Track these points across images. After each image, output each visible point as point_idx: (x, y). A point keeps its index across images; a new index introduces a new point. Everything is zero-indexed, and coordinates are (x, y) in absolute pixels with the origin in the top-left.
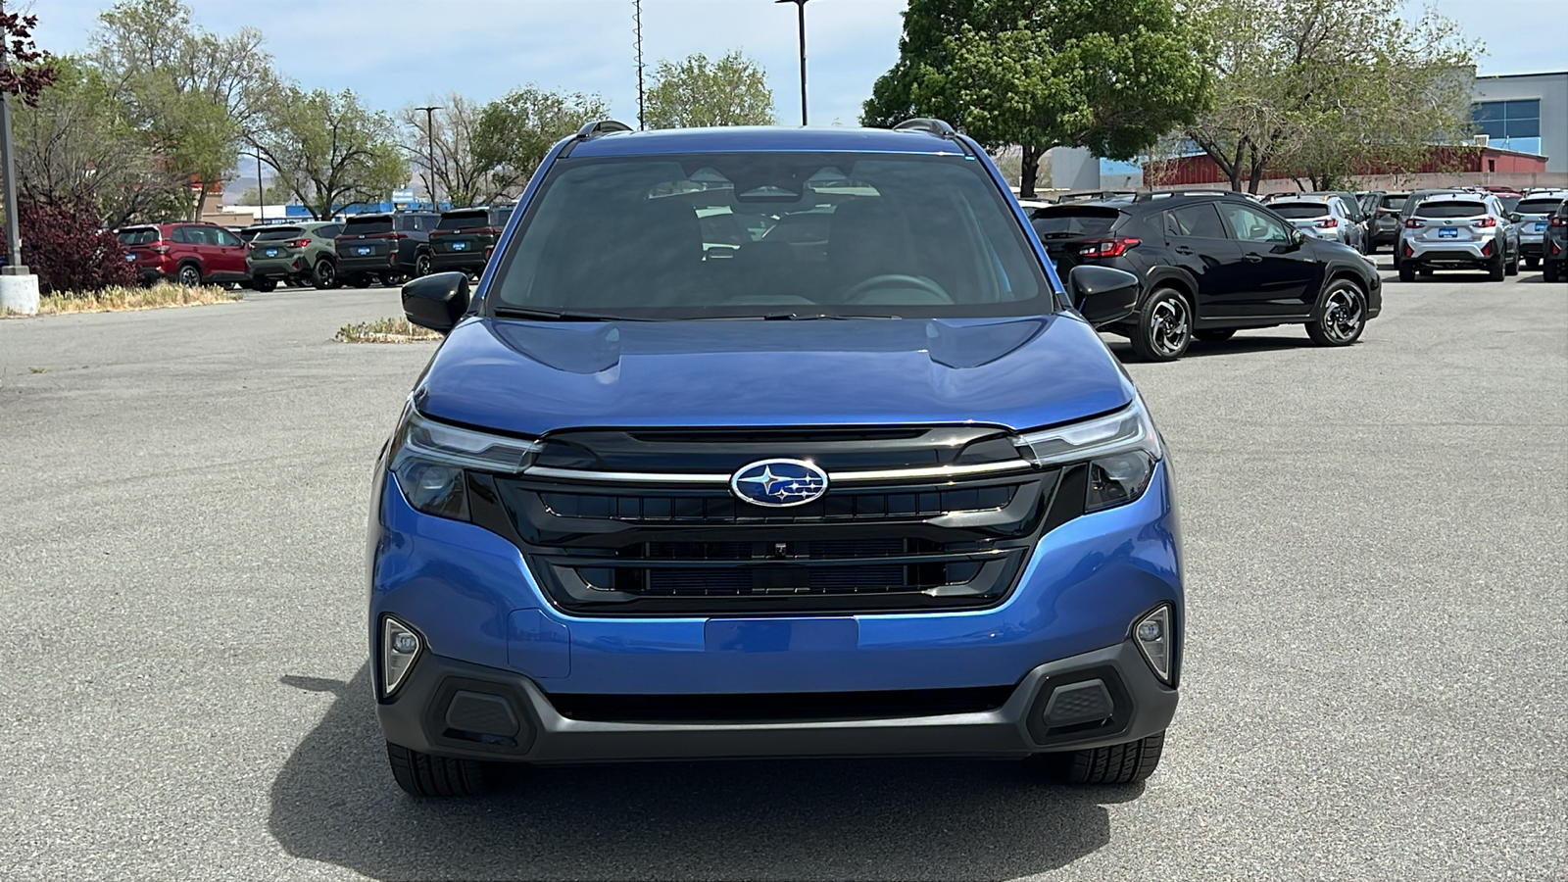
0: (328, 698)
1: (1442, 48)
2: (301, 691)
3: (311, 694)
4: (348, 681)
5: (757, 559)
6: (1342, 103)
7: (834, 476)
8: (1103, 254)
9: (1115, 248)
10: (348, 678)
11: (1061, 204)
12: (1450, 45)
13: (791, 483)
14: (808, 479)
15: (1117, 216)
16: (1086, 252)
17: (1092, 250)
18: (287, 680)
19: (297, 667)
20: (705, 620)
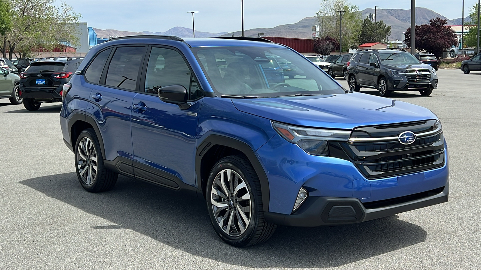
1: (68, 14)
5: (403, 160)
6: (40, 30)
7: (417, 135)
8: (62, 77)
9: (66, 75)
11: (39, 61)
12: (71, 13)
13: (409, 138)
14: (412, 136)
15: (64, 65)
16: (56, 77)
17: (58, 76)
20: (397, 177)
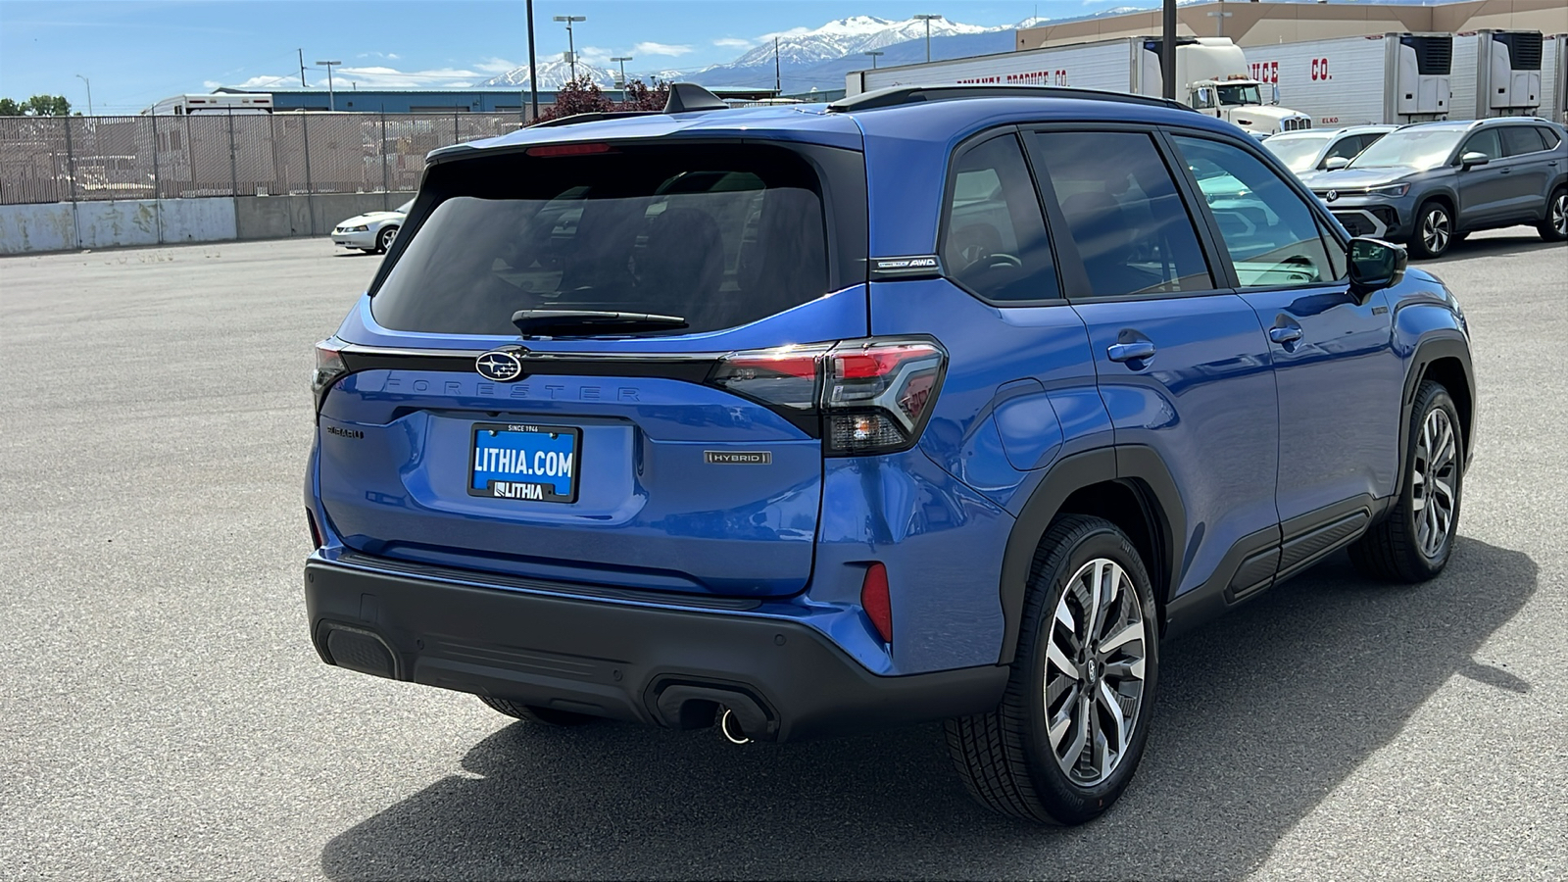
0: (1481, 657)
2: (1508, 670)
3: (1498, 664)
4: (1456, 675)
10: (1456, 680)
18: (1521, 687)
19: (1517, 703)
